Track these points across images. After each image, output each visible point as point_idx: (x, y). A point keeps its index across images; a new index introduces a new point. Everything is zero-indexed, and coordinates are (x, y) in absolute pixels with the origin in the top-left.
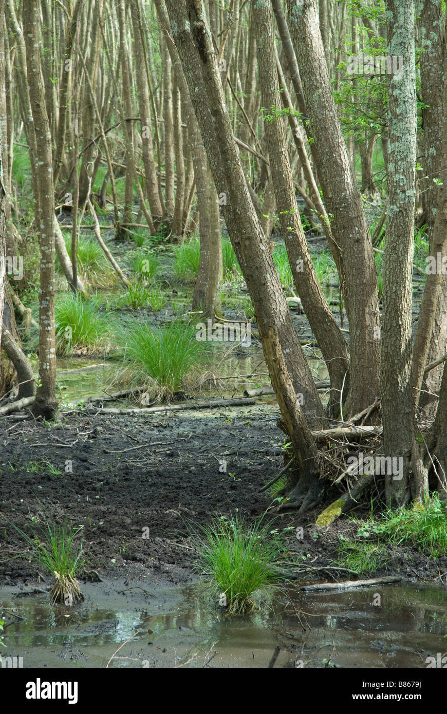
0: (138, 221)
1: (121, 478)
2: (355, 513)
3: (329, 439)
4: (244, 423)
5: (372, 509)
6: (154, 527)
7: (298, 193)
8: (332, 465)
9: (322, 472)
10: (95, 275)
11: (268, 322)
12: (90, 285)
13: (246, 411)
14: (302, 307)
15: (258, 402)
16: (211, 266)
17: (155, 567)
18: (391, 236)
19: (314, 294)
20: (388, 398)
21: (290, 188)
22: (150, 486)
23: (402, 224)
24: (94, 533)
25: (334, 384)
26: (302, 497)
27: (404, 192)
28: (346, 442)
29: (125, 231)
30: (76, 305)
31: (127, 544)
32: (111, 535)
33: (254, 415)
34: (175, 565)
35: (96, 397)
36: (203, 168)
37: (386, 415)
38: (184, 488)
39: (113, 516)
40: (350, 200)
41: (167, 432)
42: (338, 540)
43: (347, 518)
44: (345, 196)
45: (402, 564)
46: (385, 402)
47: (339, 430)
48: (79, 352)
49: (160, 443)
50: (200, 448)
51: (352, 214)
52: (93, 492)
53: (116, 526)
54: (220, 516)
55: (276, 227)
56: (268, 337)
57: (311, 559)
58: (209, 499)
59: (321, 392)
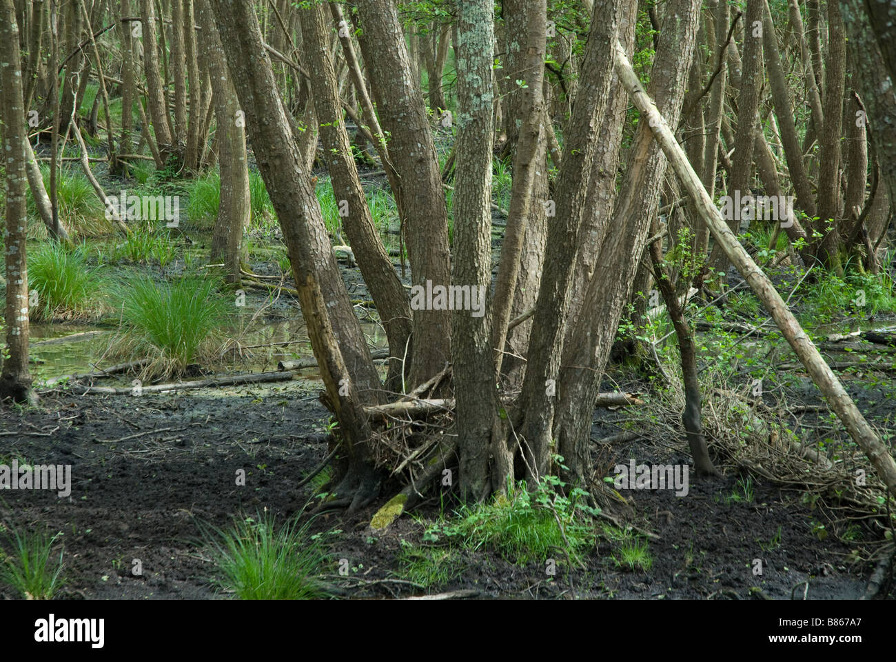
0: (139, 152)
1: (116, 473)
2: (421, 511)
3: (386, 417)
4: (277, 402)
5: (442, 505)
6: (159, 535)
7: (349, 118)
8: (390, 450)
9: (378, 458)
10: (83, 220)
11: (306, 266)
12: (76, 232)
13: (281, 388)
14: (353, 258)
15: (296, 377)
16: (235, 204)
17: (160, 585)
18: (463, 153)
19: (367, 235)
20: (461, 362)
21: (334, 98)
22: (155, 483)
23: (477, 138)
24: (79, 543)
25: (393, 352)
26: (352, 492)
27: (479, 96)
28: (408, 420)
29: (124, 164)
30: (57, 254)
31: (123, 557)
32: (101, 545)
33: (291, 392)
34: (186, 582)
35: (84, 372)
36: (223, 78)
37: (459, 384)
38: (199, 485)
39: (106, 522)
40: (410, 108)
41: (176, 415)
42: (398, 546)
43: (411, 517)
44: (404, 102)
45: (481, 574)
46: (458, 367)
47: (399, 405)
48: (61, 316)
49: (169, 429)
50: (221, 436)
51: (414, 126)
52: (79, 492)
53: (108, 534)
54: (245, 519)
55: (320, 160)
56: (306, 286)
57: (363, 571)
58: (232, 498)
59: (378, 364)
